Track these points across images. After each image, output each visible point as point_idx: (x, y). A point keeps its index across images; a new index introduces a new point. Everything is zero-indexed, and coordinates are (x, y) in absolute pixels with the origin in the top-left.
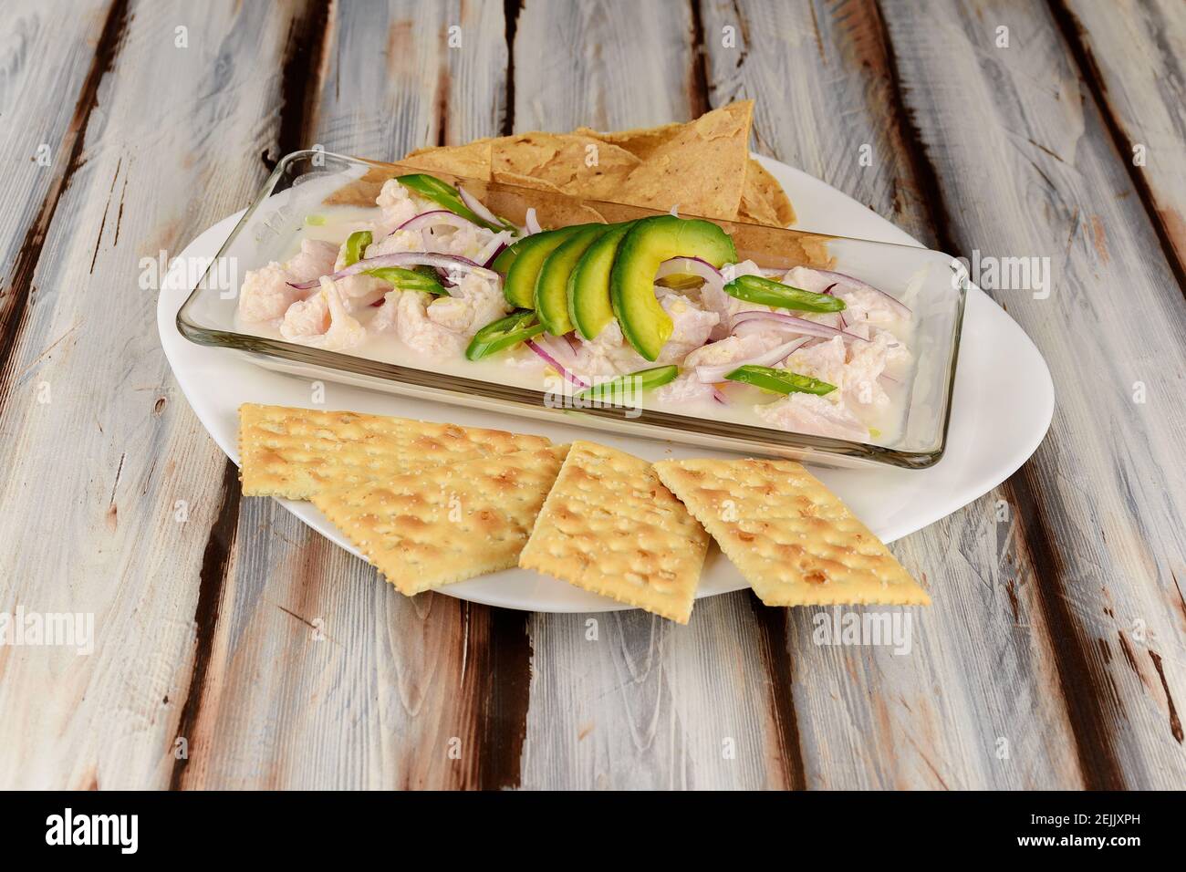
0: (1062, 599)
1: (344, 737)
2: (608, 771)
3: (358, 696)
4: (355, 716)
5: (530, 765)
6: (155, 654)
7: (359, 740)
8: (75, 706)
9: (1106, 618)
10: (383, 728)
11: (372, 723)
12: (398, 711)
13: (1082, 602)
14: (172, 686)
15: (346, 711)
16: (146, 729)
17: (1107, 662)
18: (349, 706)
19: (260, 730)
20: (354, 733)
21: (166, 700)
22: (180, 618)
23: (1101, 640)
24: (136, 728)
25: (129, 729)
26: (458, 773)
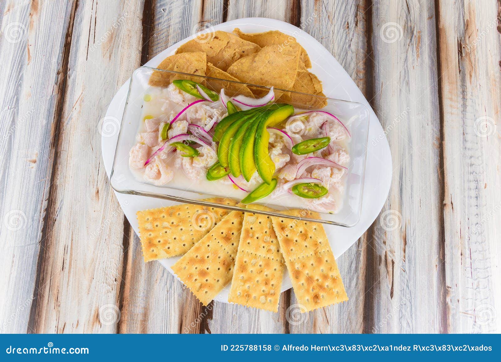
0: (373, 237)
1: (165, 298)
2: (236, 314)
3: (169, 280)
4: (168, 289)
5: (216, 311)
6: (112, 260)
7: (169, 299)
8: (91, 282)
9: (383, 245)
10: (176, 295)
11: (173, 292)
12: (180, 288)
13: (378, 238)
14: (117, 274)
15: (165, 286)
16: (111, 292)
17: (380, 265)
18: (166, 285)
19: (142, 294)
20: (168, 296)
21: (116, 280)
22: (119, 244)
23: (380, 256)
24: (108, 292)
25: (106, 292)
26: (196, 314)
